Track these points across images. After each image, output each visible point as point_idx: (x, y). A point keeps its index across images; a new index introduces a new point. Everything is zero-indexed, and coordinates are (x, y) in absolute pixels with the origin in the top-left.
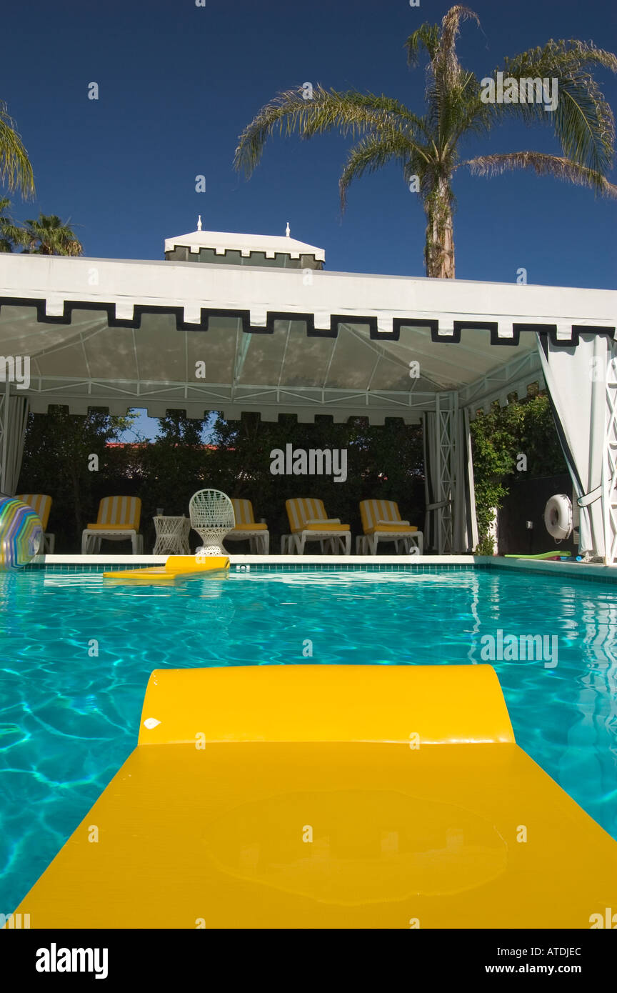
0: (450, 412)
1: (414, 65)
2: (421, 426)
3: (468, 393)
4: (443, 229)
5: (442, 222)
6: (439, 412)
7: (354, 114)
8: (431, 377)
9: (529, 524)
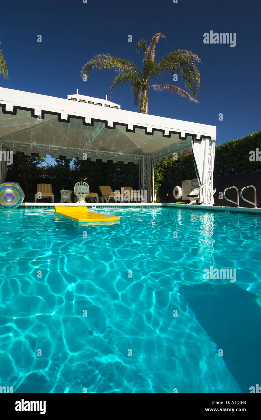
0: (147, 161)
1: (138, 52)
2: (138, 165)
3: (153, 155)
4: (146, 106)
5: (145, 103)
6: (144, 161)
7: (120, 66)
8: (142, 150)
9: (167, 195)
